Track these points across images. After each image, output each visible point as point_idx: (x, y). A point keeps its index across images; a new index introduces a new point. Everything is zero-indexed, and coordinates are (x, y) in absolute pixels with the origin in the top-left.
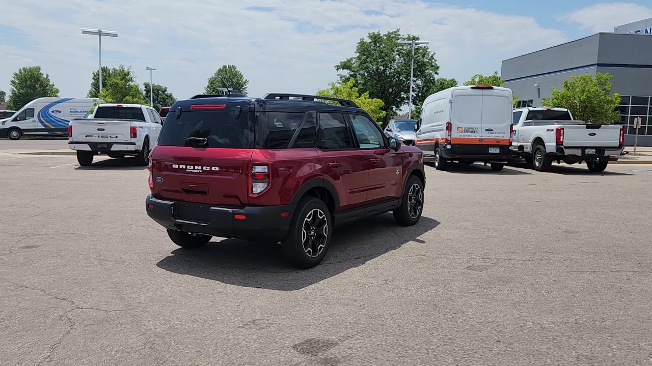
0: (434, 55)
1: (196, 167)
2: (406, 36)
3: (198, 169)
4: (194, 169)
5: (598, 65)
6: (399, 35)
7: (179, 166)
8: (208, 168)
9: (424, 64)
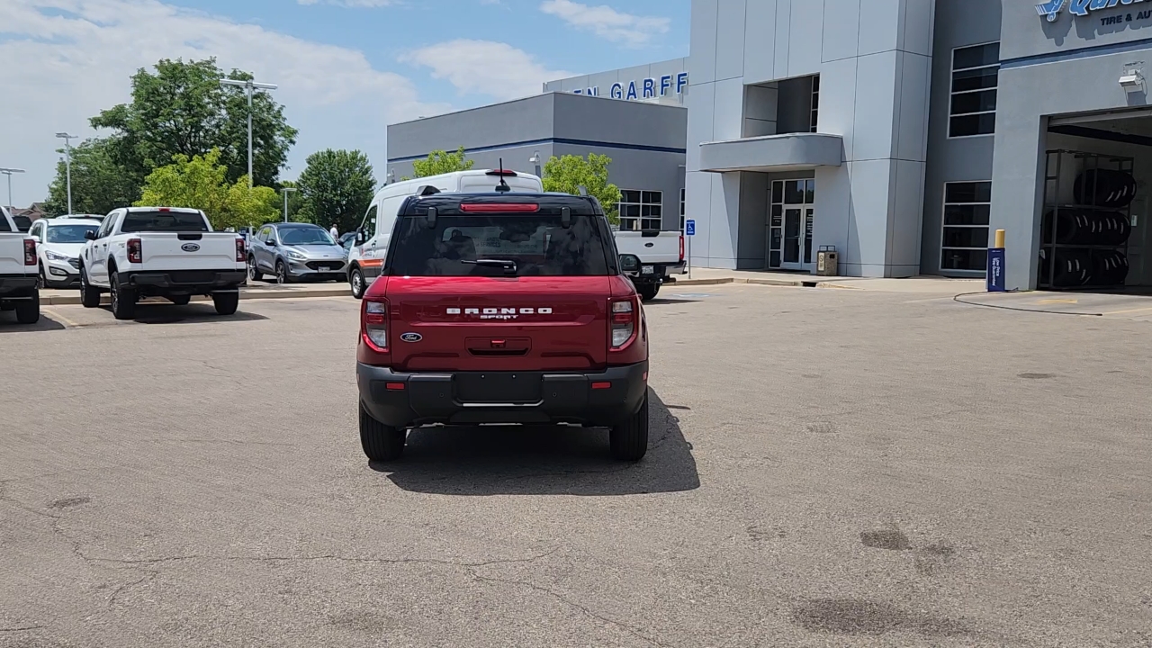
0: (281, 109)
1: (504, 311)
2: (228, 72)
3: (508, 314)
4: (499, 313)
5: (555, 140)
6: (215, 69)
7: (463, 311)
8: (531, 311)
9: (270, 126)
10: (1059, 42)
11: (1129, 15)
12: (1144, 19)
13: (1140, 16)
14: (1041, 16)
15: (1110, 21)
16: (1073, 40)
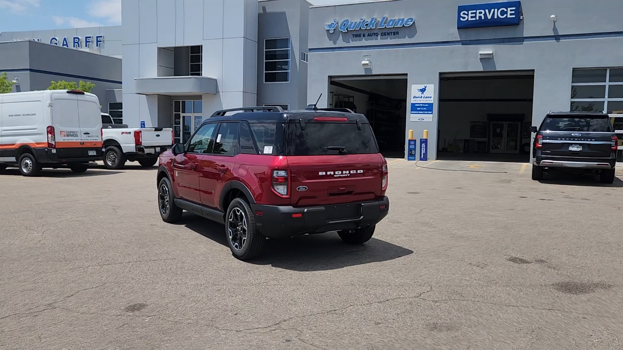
1: (344, 172)
3: (346, 174)
4: (342, 174)
5: (31, 70)
7: (326, 173)
8: (355, 172)
10: (335, 43)
11: (364, 34)
12: (370, 37)
13: (369, 35)
14: (327, 30)
15: (357, 36)
16: (340, 43)
